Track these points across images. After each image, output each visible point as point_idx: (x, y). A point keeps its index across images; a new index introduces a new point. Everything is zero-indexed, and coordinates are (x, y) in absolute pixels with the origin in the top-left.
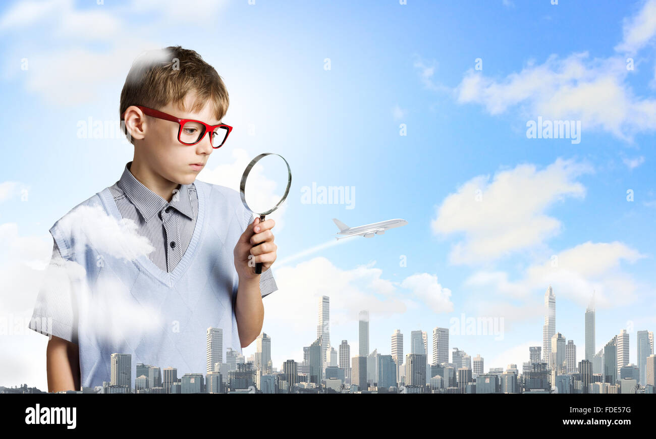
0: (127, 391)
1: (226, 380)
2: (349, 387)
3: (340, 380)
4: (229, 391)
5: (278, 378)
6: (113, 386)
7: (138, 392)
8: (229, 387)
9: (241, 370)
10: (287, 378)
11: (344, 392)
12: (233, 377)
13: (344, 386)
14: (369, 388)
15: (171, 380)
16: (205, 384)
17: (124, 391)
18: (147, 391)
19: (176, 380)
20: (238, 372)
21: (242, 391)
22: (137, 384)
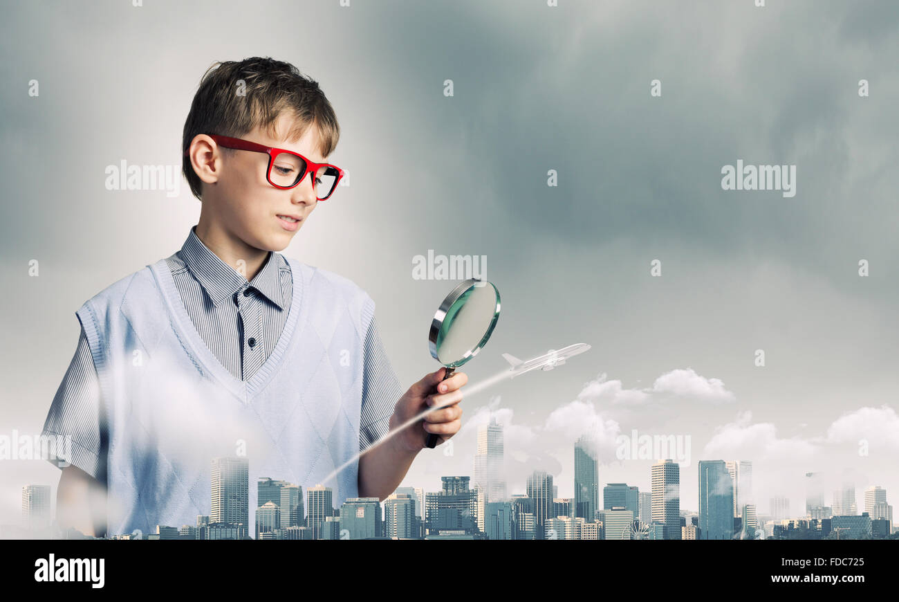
0: (241, 534)
1: (422, 512)
2: (647, 527)
3: (631, 512)
4: (428, 535)
5: (518, 507)
6: (215, 524)
7: (261, 538)
8: (427, 526)
9: (450, 491)
10: (532, 506)
11: (638, 537)
12: (435, 506)
13: (637, 524)
14: (683, 528)
15: (321, 511)
16: (383, 519)
17: (234, 535)
18: (278, 535)
19: (330, 511)
20: (444, 495)
21: (452, 535)
22: (259, 520)
